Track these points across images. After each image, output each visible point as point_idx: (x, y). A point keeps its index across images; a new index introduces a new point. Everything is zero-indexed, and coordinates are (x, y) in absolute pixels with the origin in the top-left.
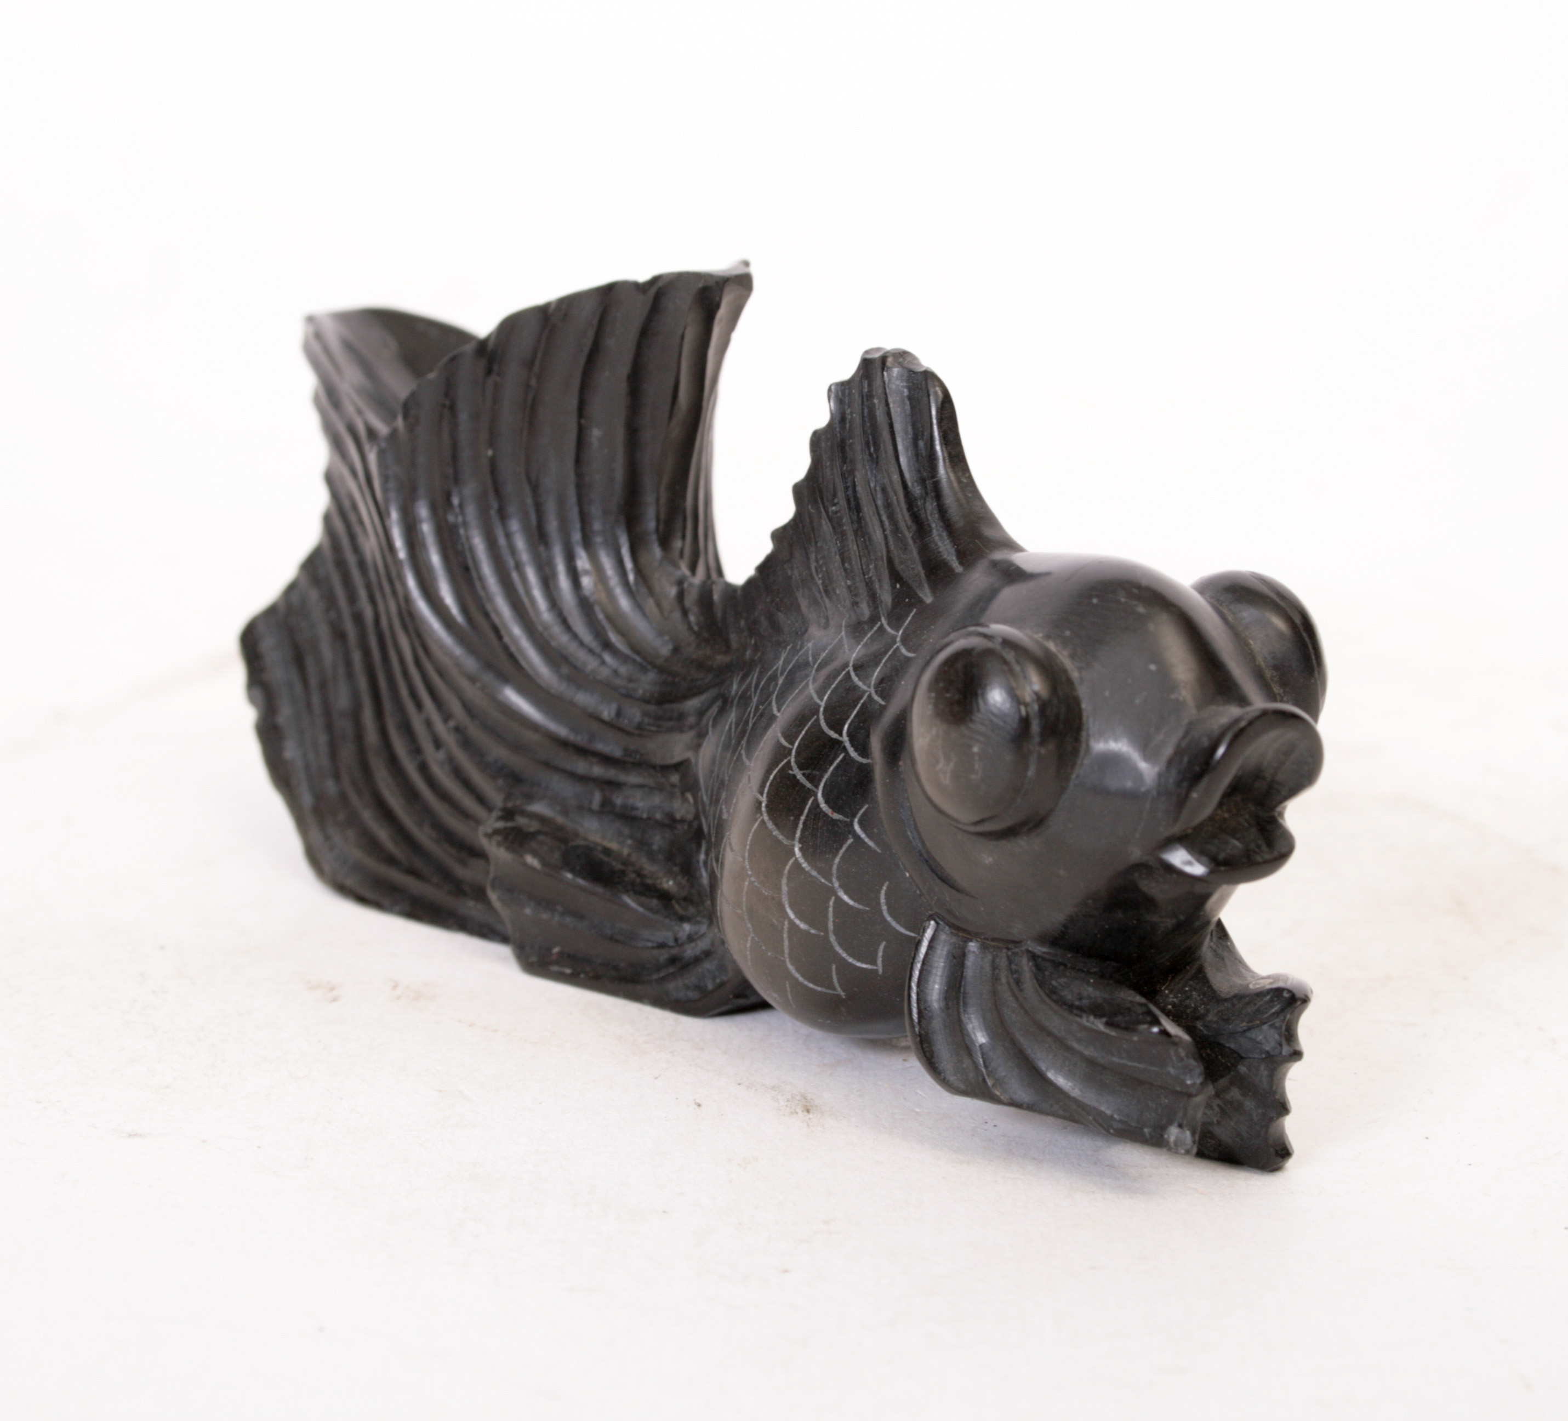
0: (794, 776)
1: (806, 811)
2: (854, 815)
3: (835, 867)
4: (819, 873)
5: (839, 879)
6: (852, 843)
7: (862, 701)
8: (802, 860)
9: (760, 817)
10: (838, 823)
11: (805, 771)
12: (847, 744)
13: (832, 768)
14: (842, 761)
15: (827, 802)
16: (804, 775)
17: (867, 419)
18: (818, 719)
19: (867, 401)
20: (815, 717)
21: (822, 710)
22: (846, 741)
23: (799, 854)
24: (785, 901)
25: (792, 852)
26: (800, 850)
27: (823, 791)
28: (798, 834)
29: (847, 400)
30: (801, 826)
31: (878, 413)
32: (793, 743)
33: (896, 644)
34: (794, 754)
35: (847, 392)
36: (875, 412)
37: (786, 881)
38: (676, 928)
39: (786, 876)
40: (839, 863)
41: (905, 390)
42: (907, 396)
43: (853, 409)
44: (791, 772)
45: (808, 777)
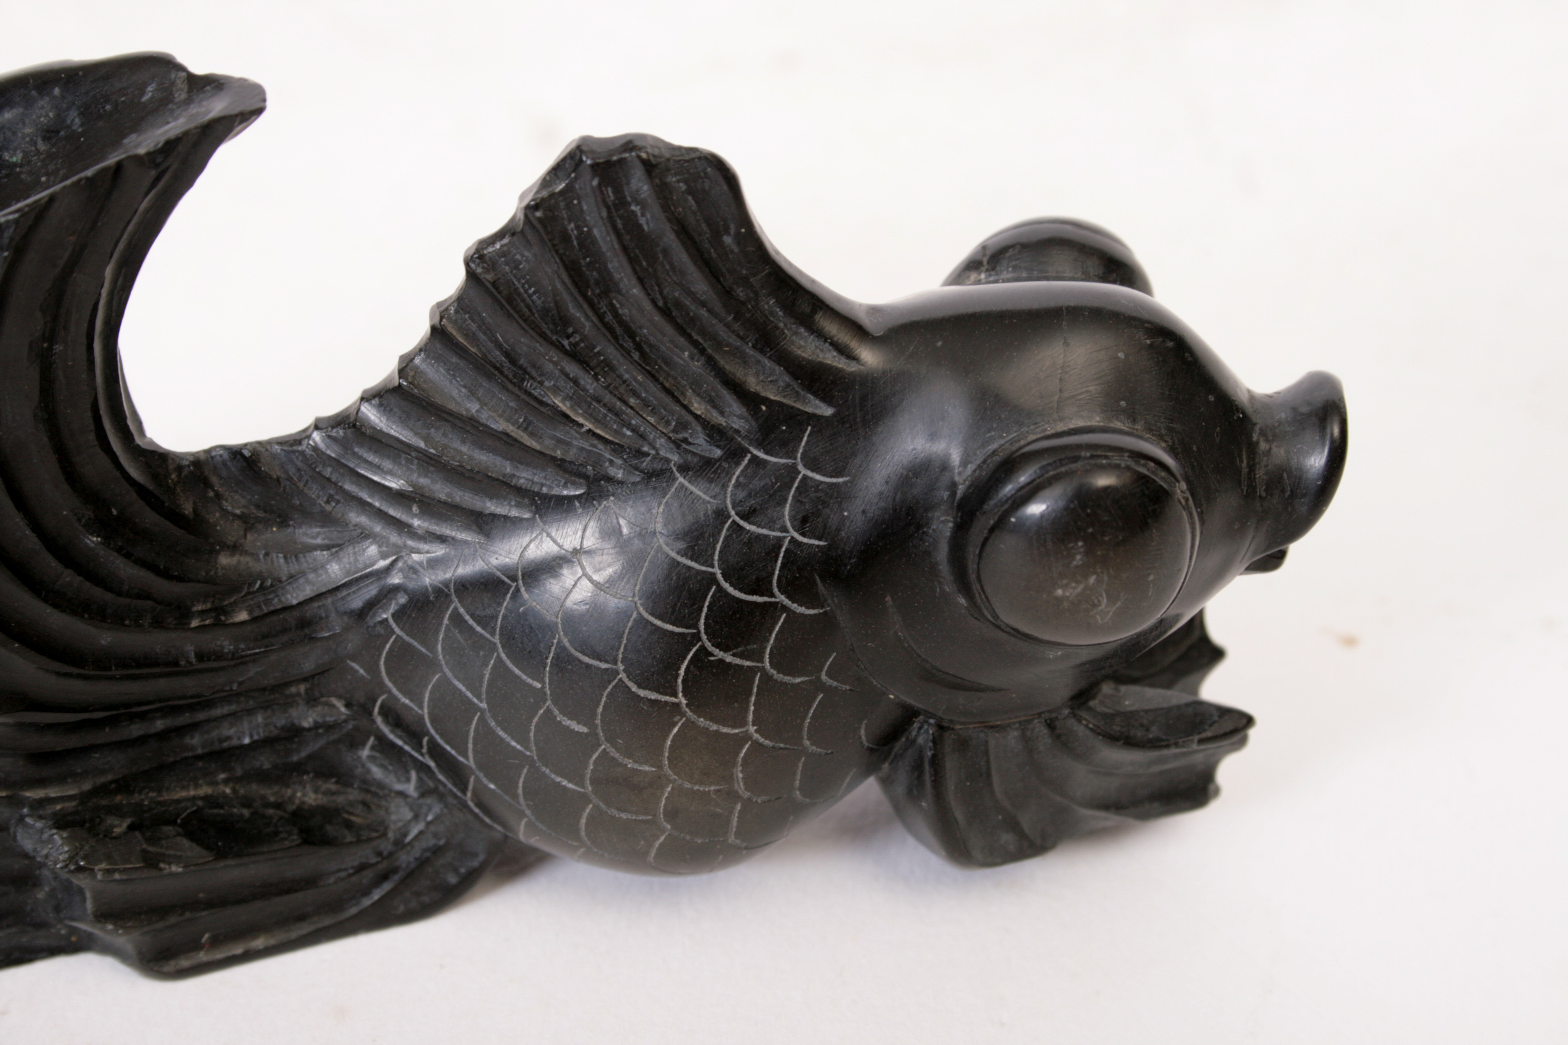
0: (721, 661)
1: (755, 690)
2: (821, 670)
4: (786, 743)
5: (809, 739)
6: (822, 698)
7: (783, 549)
8: (762, 740)
9: (680, 720)
10: (801, 685)
11: (735, 651)
12: (787, 602)
14: (784, 623)
15: (781, 670)
16: (734, 655)
17: (623, 231)
18: (720, 589)
19: (617, 210)
20: (714, 588)
21: (719, 576)
22: (781, 598)
23: (756, 736)
24: (740, 787)
25: (747, 737)
26: (757, 731)
27: (771, 662)
28: (751, 717)
29: (564, 214)
30: (752, 708)
31: (642, 221)
32: (696, 626)
33: (799, 473)
34: (704, 637)
35: (562, 204)
36: (637, 220)
37: (740, 768)
38: (375, 843)
39: (739, 764)
40: (810, 723)
41: (681, 184)
42: (686, 190)
43: (580, 223)
44: (712, 658)
45: (741, 656)
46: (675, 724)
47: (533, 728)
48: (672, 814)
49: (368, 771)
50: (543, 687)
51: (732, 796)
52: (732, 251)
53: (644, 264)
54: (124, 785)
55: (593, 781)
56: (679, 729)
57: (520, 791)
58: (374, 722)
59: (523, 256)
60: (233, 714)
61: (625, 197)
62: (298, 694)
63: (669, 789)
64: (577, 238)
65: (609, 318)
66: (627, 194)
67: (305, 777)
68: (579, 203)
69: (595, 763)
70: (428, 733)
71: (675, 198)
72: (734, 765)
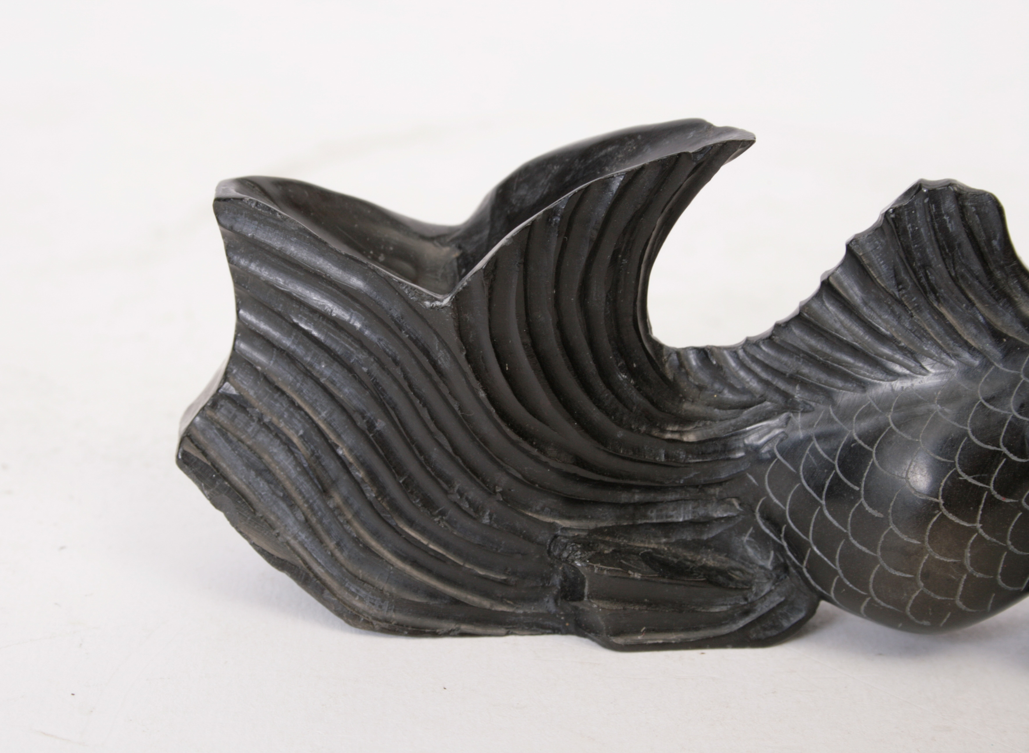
0: (966, 481)
1: (983, 501)
2: (1022, 497)
3: (1009, 533)
4: (997, 539)
5: (1011, 540)
6: (1021, 515)
7: (1008, 421)
8: (984, 534)
9: (938, 513)
10: (1010, 504)
11: (974, 476)
12: (1006, 452)
13: (997, 470)
14: (1004, 464)
15: (999, 493)
16: (974, 478)
17: (938, 230)
18: (969, 439)
19: (936, 218)
20: (966, 438)
21: (970, 432)
22: (1004, 450)
23: (981, 531)
24: (967, 562)
25: (975, 530)
26: (982, 527)
27: (994, 486)
28: (979, 518)
29: (906, 218)
30: (980, 512)
31: (949, 226)
32: (953, 459)
33: (1021, 379)
34: (957, 465)
35: (906, 213)
36: (946, 225)
37: (969, 550)
38: (745, 592)
39: (969, 547)
40: (1012, 529)
41: (973, 208)
42: (975, 211)
43: (914, 224)
44: (961, 478)
45: (978, 479)
46: (935, 515)
47: (850, 515)
48: (925, 576)
49: (746, 551)
50: (860, 490)
51: (961, 568)
52: (996, 250)
53: (947, 250)
54: (611, 531)
55: (882, 549)
56: (937, 519)
57: (837, 557)
58: (754, 516)
59: (880, 242)
60: (677, 501)
61: (941, 211)
62: (714, 495)
63: (926, 557)
64: (911, 233)
65: (923, 280)
66: (942, 209)
67: (709, 550)
68: (915, 212)
69: (885, 537)
70: (786, 522)
71: (969, 214)
72: (966, 547)
